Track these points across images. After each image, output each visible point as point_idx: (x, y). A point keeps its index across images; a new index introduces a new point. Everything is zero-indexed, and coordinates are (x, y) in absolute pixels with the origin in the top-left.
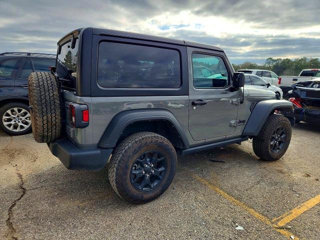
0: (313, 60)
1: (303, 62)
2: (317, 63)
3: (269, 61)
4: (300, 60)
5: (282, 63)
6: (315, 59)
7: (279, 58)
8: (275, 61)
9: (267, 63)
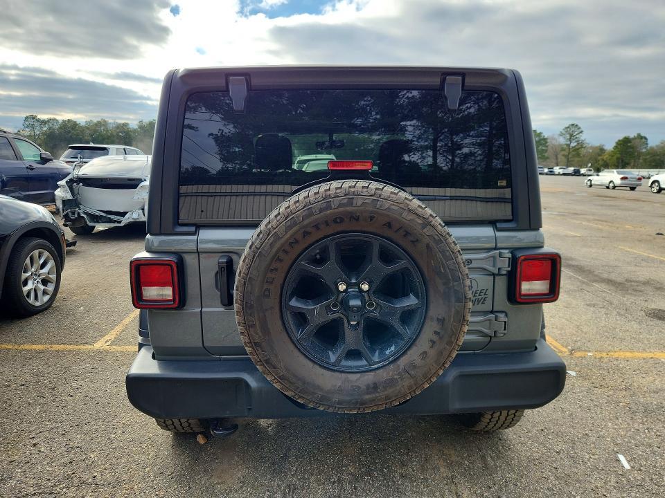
0: (120, 124)
1: (102, 128)
2: (129, 131)
3: (31, 122)
4: (96, 125)
5: (60, 128)
6: (123, 124)
7: (52, 117)
8: (44, 122)
9: (28, 127)
